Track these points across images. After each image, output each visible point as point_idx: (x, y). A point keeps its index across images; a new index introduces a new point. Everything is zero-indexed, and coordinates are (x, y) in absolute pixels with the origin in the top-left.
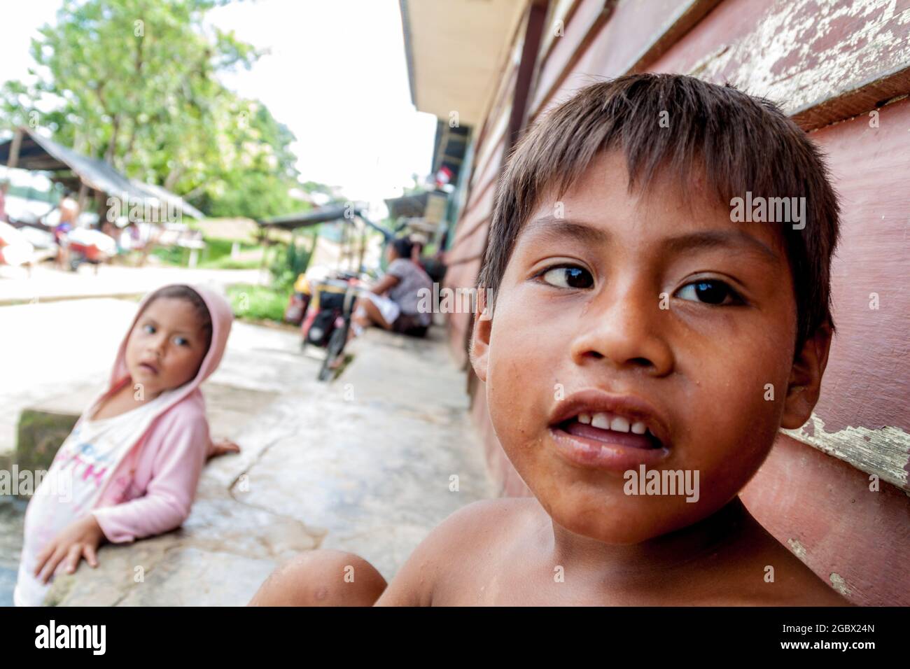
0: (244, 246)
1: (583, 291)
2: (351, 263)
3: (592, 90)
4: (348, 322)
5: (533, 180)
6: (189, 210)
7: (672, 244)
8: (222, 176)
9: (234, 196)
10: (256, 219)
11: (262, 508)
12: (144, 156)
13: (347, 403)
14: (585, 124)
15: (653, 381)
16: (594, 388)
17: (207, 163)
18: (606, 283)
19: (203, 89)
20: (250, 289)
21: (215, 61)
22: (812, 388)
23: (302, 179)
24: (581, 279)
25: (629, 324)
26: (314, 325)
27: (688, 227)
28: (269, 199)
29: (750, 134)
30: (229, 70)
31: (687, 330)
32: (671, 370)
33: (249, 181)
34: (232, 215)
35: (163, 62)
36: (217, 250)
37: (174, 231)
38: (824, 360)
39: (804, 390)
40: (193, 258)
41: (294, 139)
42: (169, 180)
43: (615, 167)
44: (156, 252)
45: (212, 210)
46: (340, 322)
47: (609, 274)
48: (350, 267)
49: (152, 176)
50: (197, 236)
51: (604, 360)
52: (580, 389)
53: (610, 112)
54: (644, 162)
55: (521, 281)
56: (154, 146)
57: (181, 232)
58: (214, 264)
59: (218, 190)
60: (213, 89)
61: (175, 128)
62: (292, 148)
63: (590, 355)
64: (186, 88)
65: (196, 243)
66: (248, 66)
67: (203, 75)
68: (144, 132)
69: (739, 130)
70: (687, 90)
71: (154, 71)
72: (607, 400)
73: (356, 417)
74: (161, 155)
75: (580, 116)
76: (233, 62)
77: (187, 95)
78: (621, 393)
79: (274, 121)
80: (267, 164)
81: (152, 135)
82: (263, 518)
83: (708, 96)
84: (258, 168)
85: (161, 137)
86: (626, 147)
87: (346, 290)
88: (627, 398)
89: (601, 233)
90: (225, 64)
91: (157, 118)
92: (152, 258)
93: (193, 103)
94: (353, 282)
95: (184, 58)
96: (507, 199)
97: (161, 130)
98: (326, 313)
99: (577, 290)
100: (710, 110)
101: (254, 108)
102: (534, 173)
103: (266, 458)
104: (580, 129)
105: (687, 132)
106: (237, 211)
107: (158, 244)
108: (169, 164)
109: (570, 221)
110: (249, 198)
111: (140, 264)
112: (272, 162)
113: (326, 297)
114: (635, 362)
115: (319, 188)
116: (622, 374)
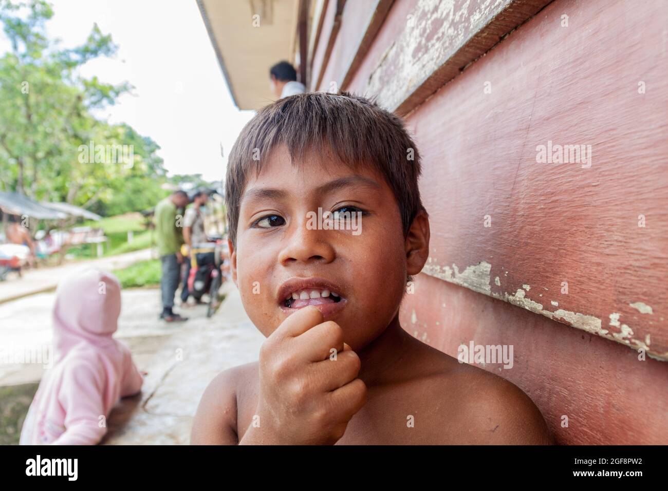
0: (136, 233)
1: (280, 227)
2: (218, 228)
3: (264, 111)
4: (220, 272)
5: (241, 167)
6: (88, 215)
7: (321, 190)
8: (108, 185)
9: (121, 198)
10: (140, 211)
11: (167, 414)
12: (47, 183)
13: (223, 329)
14: (262, 131)
15: (326, 266)
16: (295, 277)
17: (96, 178)
18: (291, 219)
19: (82, 125)
20: (145, 263)
21: (86, 102)
22: (422, 250)
23: (170, 175)
24: (277, 221)
25: (305, 239)
26: (196, 280)
27: (328, 179)
28: (148, 194)
29: (351, 122)
30: (98, 108)
31: (339, 234)
32: (334, 257)
33: (130, 185)
34: (123, 213)
35: (46, 111)
36: (116, 240)
37: (81, 233)
38: (428, 234)
39: (419, 252)
40: (100, 250)
41: (158, 147)
42: (69, 197)
43: (283, 153)
44: (70, 252)
45: (107, 212)
46: (215, 273)
47: (291, 213)
48: (218, 232)
49: (56, 195)
50: (100, 233)
51: (297, 262)
52: (287, 279)
53: (275, 121)
54: (297, 147)
55: (245, 229)
56: (53, 174)
57: (87, 233)
58: (116, 251)
59: (108, 196)
60: (89, 123)
61: (66, 157)
62: (158, 154)
63: (289, 261)
64: (68, 127)
65: (99, 239)
66: (112, 102)
67: (79, 115)
68: (43, 165)
69: (345, 120)
70: (314, 102)
71: (42, 119)
72: (303, 282)
73: (230, 337)
74: (60, 179)
75: (259, 127)
76: (99, 101)
77: (70, 132)
78: (309, 276)
79: (140, 137)
80: (140, 169)
81: (50, 165)
82: (170, 421)
83: (326, 105)
84: (134, 174)
85: (57, 166)
86: (285, 141)
87: (214, 249)
88: (313, 279)
89: (282, 192)
90: (94, 103)
91: (50, 153)
92: (69, 257)
93: (76, 136)
94: (219, 242)
95: (62, 105)
96: (230, 181)
97: (56, 162)
98: (203, 269)
99: (277, 227)
100: (327, 112)
101: (121, 131)
102: (241, 164)
103: (168, 380)
104: (260, 134)
105: (317, 126)
106: (127, 209)
107: (71, 245)
108: (67, 185)
109: (264, 189)
110: (133, 197)
111: (60, 263)
112: (144, 167)
113: (200, 257)
114: (314, 258)
115: (185, 179)
116: (308, 266)
